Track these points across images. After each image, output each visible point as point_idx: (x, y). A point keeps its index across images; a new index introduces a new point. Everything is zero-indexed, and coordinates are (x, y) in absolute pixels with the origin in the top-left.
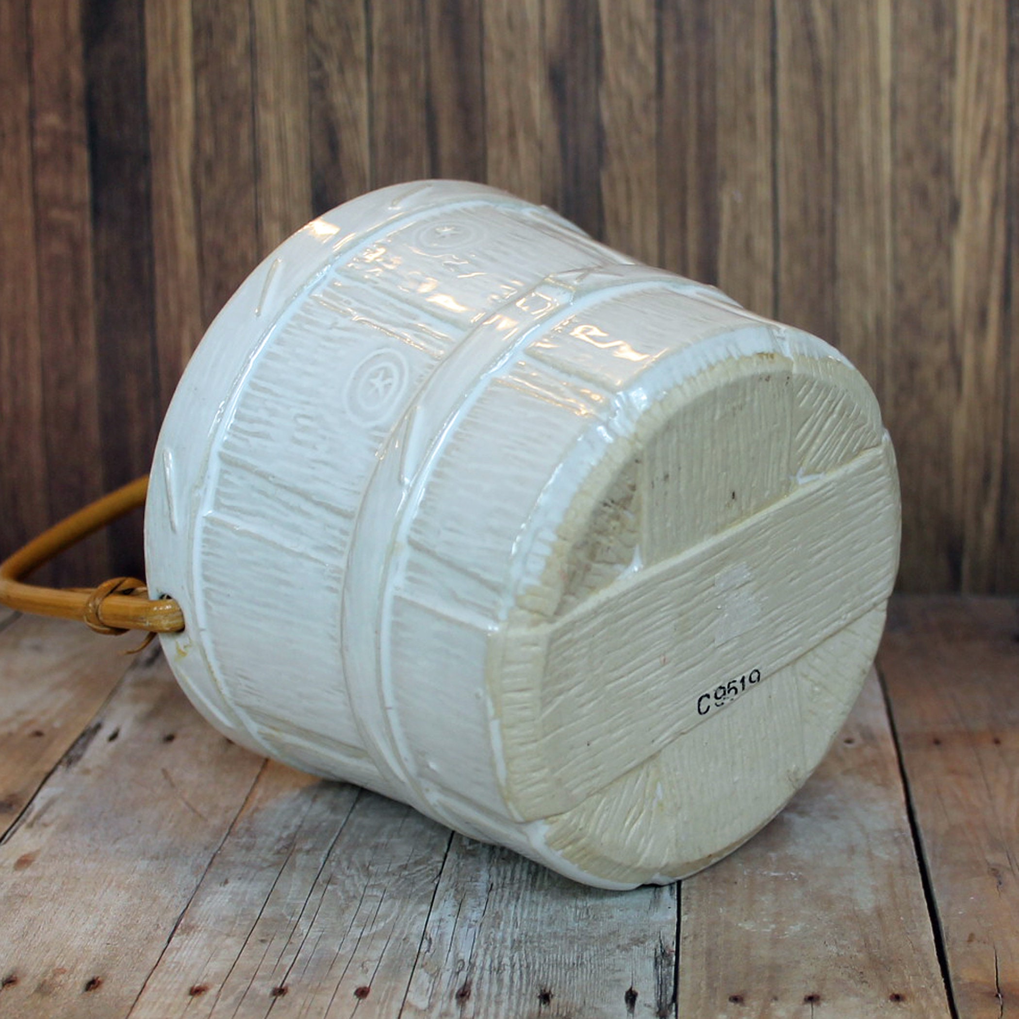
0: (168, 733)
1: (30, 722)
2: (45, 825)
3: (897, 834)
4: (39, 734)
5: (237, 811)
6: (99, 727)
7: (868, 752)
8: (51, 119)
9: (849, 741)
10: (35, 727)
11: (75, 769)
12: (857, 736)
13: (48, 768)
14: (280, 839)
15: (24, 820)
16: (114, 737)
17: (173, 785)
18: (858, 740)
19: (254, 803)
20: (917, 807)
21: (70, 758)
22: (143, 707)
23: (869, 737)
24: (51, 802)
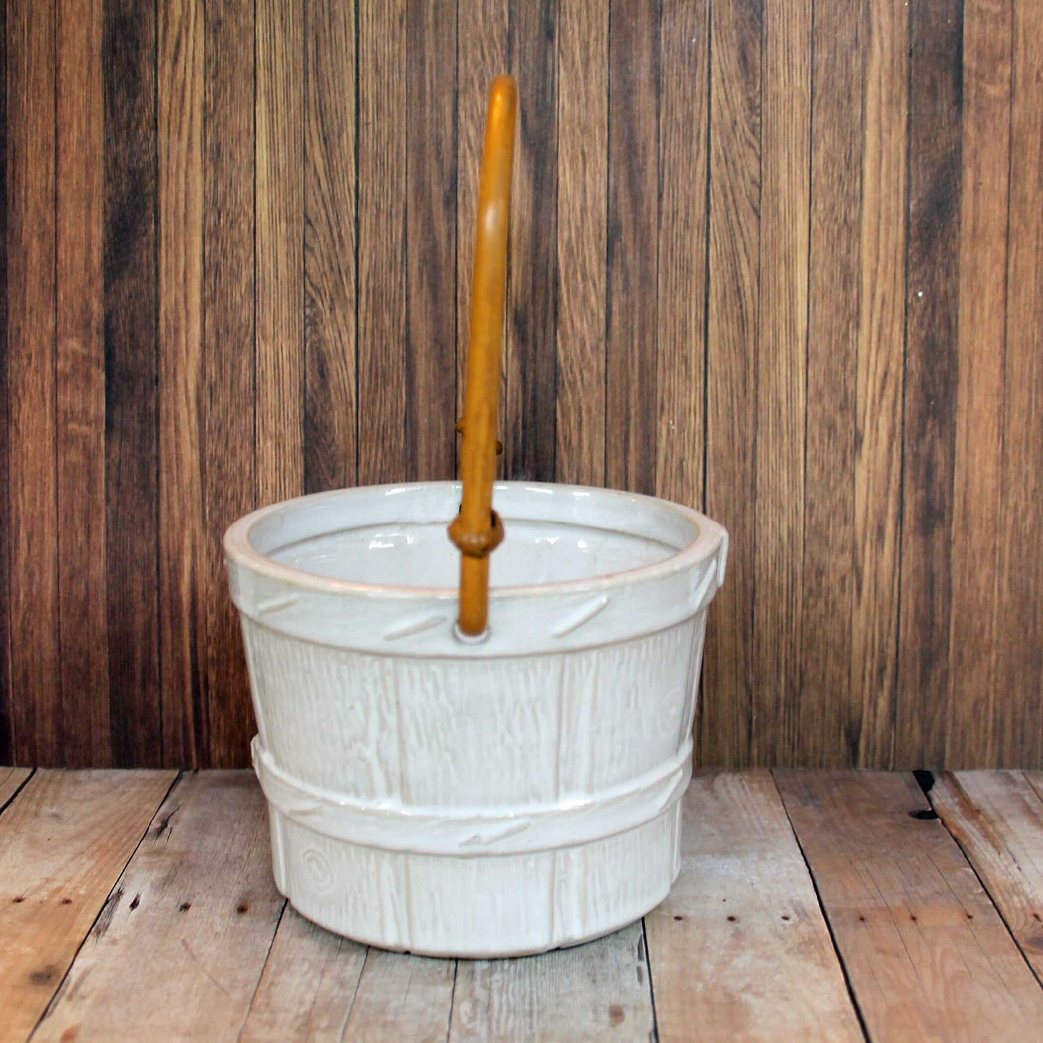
0: (183, 902)
1: (59, 889)
2: (83, 998)
3: (843, 1016)
4: (67, 902)
5: (255, 985)
6: (120, 893)
7: (804, 929)
8: (74, 344)
9: (786, 918)
10: (63, 895)
11: (104, 939)
12: (791, 912)
13: (80, 938)
14: (298, 1016)
15: (63, 993)
16: (134, 905)
17: (194, 958)
18: (794, 917)
19: (269, 977)
20: (856, 988)
21: (98, 928)
22: (157, 875)
23: (803, 914)
24: (86, 974)
